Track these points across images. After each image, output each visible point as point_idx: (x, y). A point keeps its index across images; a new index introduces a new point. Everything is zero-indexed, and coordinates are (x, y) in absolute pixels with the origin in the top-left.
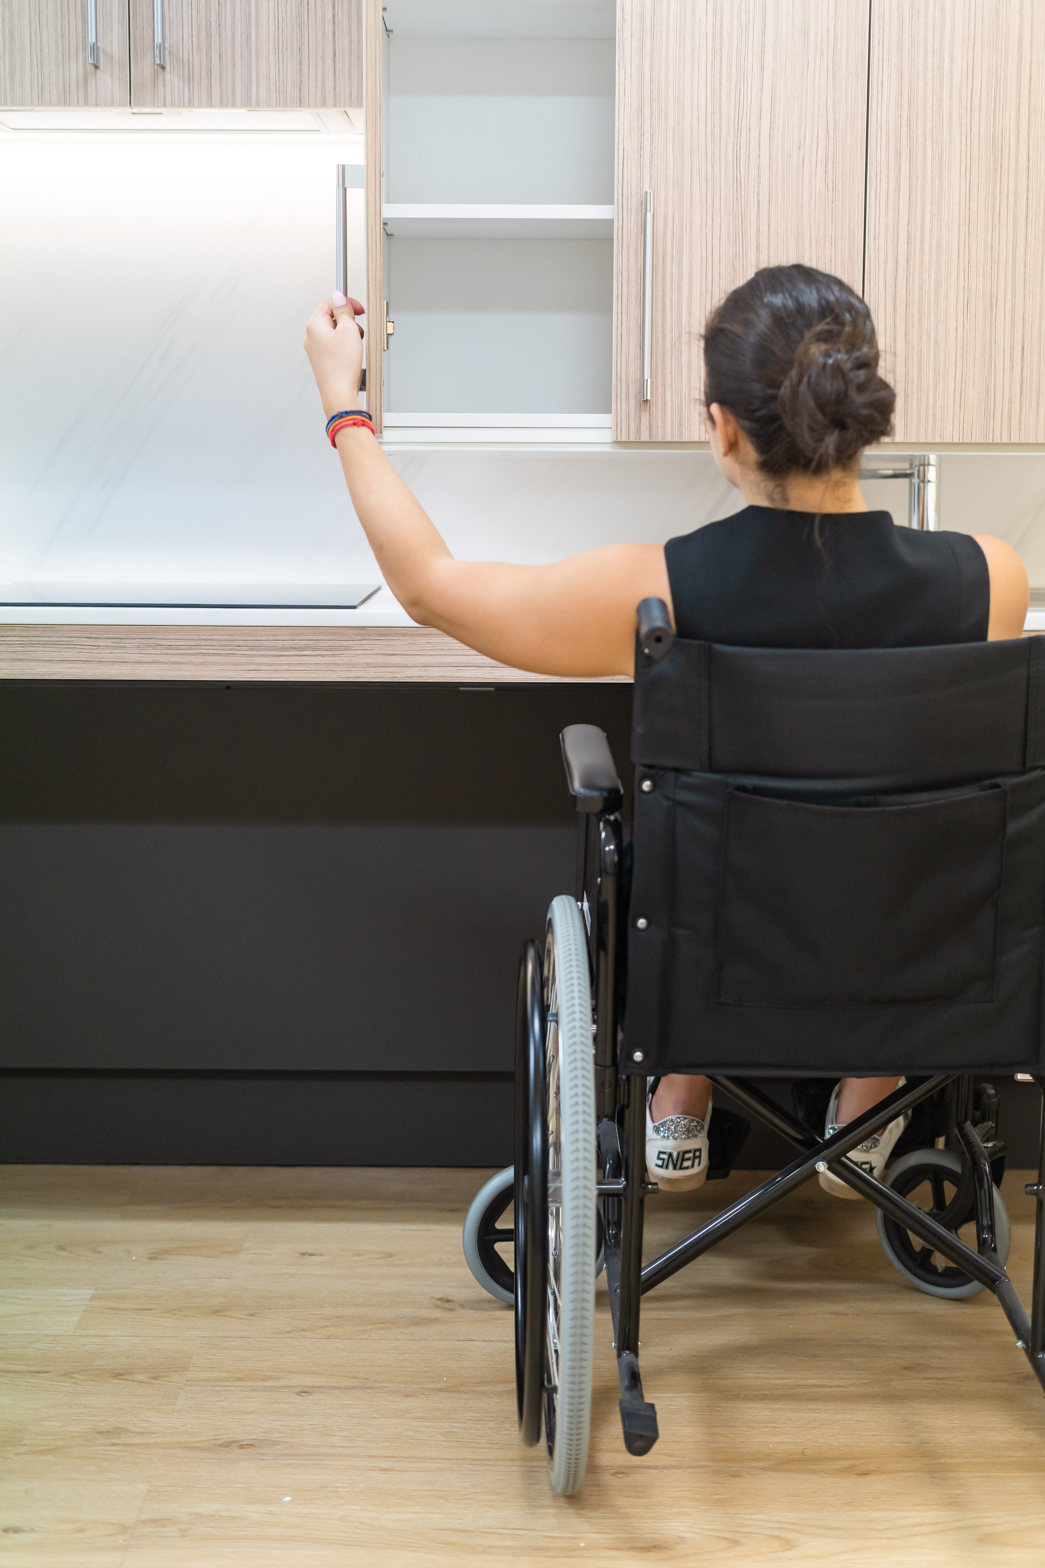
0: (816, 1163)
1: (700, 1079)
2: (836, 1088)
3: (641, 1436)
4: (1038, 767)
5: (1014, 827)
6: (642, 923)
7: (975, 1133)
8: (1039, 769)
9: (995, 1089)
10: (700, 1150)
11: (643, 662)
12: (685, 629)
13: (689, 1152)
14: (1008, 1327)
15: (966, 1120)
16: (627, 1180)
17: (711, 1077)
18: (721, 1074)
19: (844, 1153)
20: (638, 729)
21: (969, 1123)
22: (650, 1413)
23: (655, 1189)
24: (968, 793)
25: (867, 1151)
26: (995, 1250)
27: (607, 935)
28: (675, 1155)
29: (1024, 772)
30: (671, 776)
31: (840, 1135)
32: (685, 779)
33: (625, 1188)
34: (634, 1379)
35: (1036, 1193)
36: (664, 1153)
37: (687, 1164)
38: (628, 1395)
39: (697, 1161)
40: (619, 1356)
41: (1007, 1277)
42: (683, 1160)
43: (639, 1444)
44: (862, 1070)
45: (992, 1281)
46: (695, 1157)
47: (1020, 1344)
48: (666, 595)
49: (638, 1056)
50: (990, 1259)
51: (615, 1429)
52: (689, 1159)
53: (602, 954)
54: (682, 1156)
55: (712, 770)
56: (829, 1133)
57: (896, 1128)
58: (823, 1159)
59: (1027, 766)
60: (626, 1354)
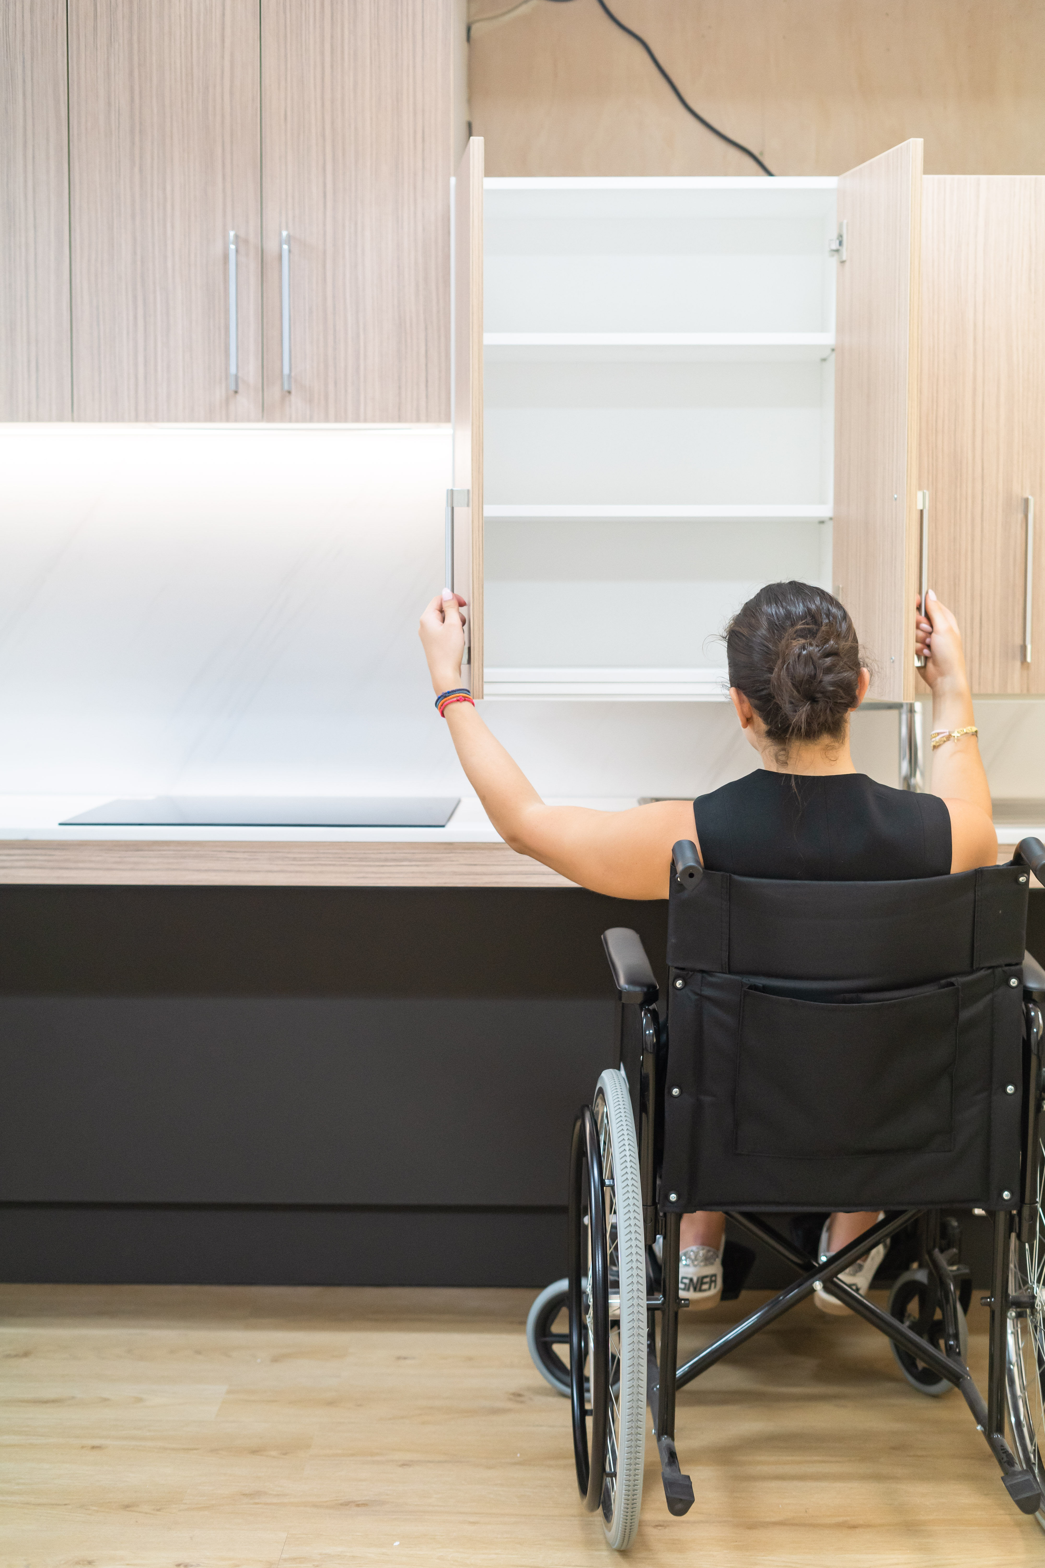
0: (813, 1282)
1: (717, 1216)
2: (827, 1222)
3: (681, 1500)
4: (982, 968)
5: (965, 1015)
6: (676, 1091)
7: (942, 1258)
8: (984, 970)
9: (958, 1221)
10: (715, 1275)
11: (676, 886)
12: (710, 865)
13: (706, 1277)
14: (972, 1418)
15: (934, 1247)
16: (664, 1296)
17: (727, 1213)
18: (734, 1211)
19: (836, 1275)
20: (672, 940)
21: (937, 1250)
22: (687, 1483)
23: (687, 1304)
24: (928, 990)
25: (854, 1274)
26: (959, 1354)
27: (648, 1100)
28: (695, 1280)
29: (972, 972)
30: (699, 976)
31: (831, 1261)
32: (710, 979)
33: (663, 1303)
34: (672, 1457)
35: (989, 1304)
36: (686, 1278)
37: (705, 1287)
38: (668, 1469)
39: (713, 1285)
40: (659, 1439)
41: (969, 1375)
42: (702, 1283)
43: (679, 1506)
44: (849, 1206)
45: (957, 1379)
46: (711, 1281)
47: (979, 1428)
48: (695, 839)
49: (673, 1197)
50: (955, 1361)
51: (660, 1495)
52: (706, 1283)
53: (644, 1115)
54: (701, 1281)
55: (730, 972)
56: (823, 1259)
57: (878, 1254)
58: (819, 1280)
59: (974, 968)
60: (664, 1438)
